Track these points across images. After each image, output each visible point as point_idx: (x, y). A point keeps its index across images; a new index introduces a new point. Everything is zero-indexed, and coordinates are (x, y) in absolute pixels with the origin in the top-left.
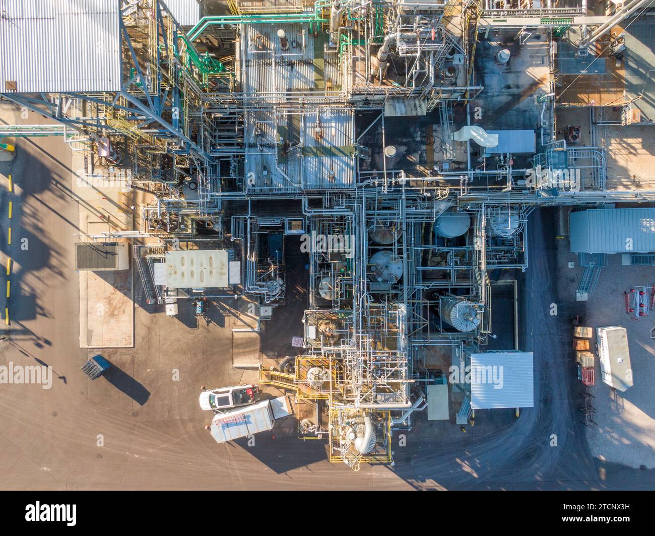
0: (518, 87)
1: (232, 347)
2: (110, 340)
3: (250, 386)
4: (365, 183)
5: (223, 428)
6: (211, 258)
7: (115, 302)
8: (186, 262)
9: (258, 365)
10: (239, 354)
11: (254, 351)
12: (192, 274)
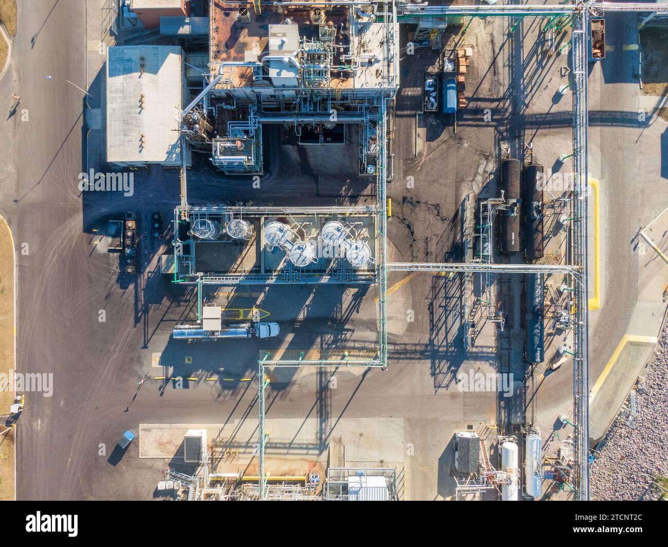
2: (143, 443)
7: (168, 446)
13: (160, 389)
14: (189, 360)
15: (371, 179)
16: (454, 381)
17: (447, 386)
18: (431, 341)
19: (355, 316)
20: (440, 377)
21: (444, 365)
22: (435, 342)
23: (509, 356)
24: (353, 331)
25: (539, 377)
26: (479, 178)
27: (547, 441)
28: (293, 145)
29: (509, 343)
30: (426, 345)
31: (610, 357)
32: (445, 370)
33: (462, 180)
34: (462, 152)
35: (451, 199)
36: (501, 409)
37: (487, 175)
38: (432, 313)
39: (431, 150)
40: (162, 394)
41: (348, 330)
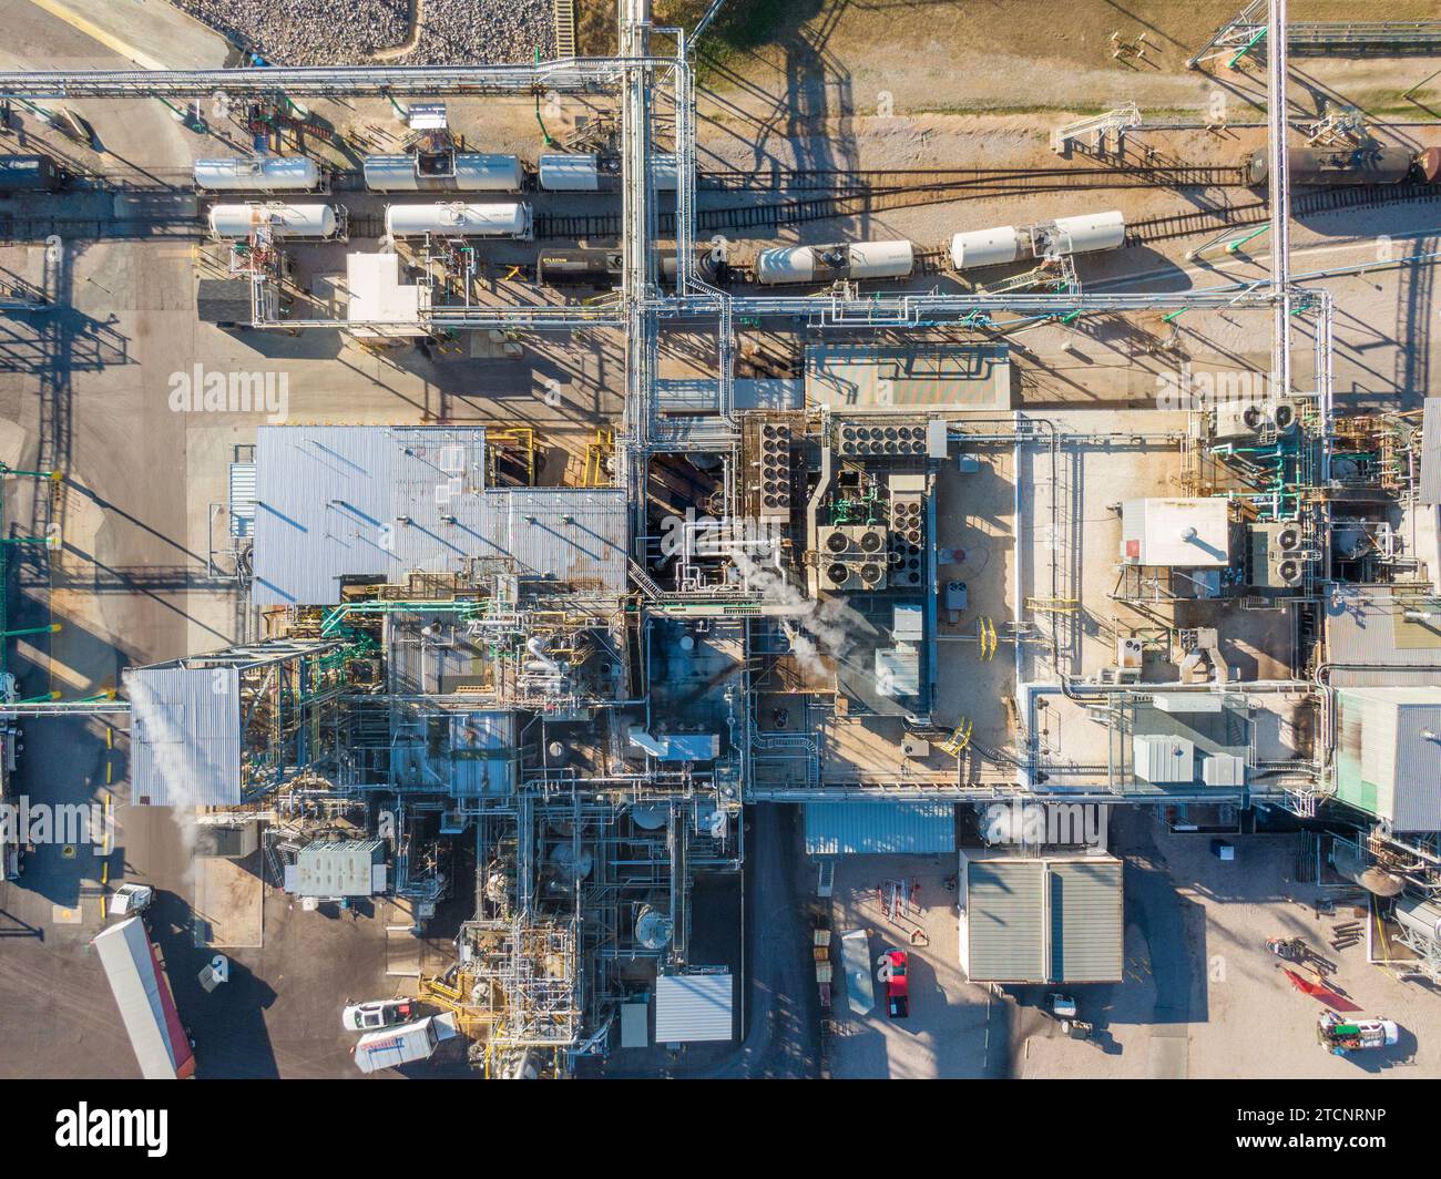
0: (706, 674)
1: (388, 950)
2: (233, 939)
3: (406, 1001)
4: (528, 784)
5: (370, 1052)
6: (351, 861)
7: (239, 890)
8: (323, 865)
9: (418, 973)
10: (394, 959)
11: (413, 956)
12: (329, 880)
16: (114, 327)
17: (123, 339)
18: (35, 370)
20: (105, 353)
21: (83, 346)
22: (37, 362)
24: (15, 524)
25: (106, 162)
27: (231, 146)
30: (44, 379)
32: (92, 344)
36: (167, 232)
41: (13, 535)
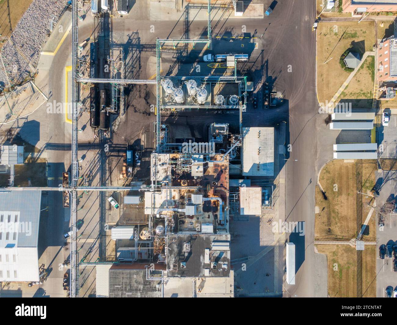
13: (257, 32)
14: (242, 46)
15: (164, 123)
16: (130, 36)
17: (133, 33)
18: (140, 52)
19: (172, 64)
20: (136, 37)
21: (134, 42)
22: (138, 52)
23: (105, 47)
24: (173, 57)
25: (92, 38)
26: (117, 123)
27: (89, 10)
28: (197, 138)
29: (105, 52)
30: (142, 50)
31: (61, 46)
32: (134, 40)
33: (125, 123)
34: (125, 135)
35: (129, 114)
36: (110, 23)
37: (114, 124)
38: (140, 64)
39: (138, 135)
40: (256, 30)
41: (175, 58)
